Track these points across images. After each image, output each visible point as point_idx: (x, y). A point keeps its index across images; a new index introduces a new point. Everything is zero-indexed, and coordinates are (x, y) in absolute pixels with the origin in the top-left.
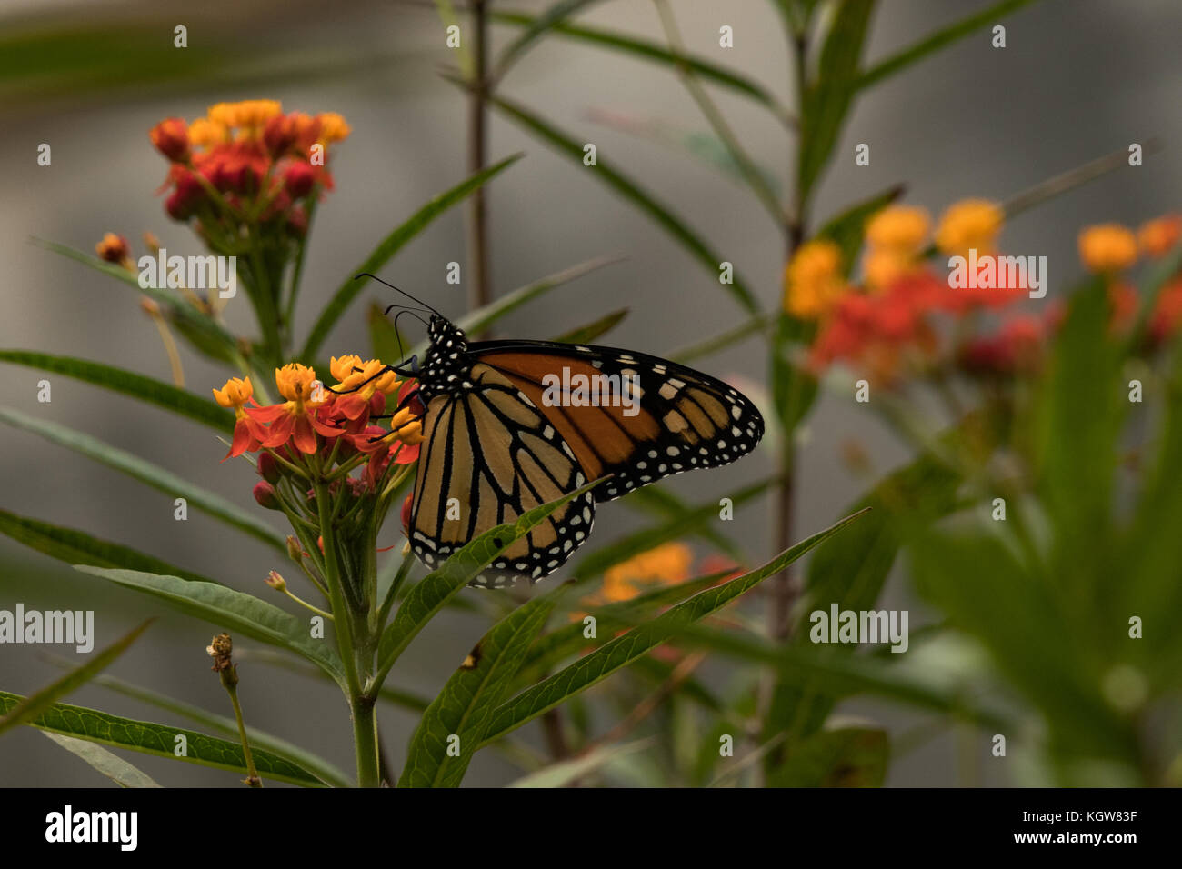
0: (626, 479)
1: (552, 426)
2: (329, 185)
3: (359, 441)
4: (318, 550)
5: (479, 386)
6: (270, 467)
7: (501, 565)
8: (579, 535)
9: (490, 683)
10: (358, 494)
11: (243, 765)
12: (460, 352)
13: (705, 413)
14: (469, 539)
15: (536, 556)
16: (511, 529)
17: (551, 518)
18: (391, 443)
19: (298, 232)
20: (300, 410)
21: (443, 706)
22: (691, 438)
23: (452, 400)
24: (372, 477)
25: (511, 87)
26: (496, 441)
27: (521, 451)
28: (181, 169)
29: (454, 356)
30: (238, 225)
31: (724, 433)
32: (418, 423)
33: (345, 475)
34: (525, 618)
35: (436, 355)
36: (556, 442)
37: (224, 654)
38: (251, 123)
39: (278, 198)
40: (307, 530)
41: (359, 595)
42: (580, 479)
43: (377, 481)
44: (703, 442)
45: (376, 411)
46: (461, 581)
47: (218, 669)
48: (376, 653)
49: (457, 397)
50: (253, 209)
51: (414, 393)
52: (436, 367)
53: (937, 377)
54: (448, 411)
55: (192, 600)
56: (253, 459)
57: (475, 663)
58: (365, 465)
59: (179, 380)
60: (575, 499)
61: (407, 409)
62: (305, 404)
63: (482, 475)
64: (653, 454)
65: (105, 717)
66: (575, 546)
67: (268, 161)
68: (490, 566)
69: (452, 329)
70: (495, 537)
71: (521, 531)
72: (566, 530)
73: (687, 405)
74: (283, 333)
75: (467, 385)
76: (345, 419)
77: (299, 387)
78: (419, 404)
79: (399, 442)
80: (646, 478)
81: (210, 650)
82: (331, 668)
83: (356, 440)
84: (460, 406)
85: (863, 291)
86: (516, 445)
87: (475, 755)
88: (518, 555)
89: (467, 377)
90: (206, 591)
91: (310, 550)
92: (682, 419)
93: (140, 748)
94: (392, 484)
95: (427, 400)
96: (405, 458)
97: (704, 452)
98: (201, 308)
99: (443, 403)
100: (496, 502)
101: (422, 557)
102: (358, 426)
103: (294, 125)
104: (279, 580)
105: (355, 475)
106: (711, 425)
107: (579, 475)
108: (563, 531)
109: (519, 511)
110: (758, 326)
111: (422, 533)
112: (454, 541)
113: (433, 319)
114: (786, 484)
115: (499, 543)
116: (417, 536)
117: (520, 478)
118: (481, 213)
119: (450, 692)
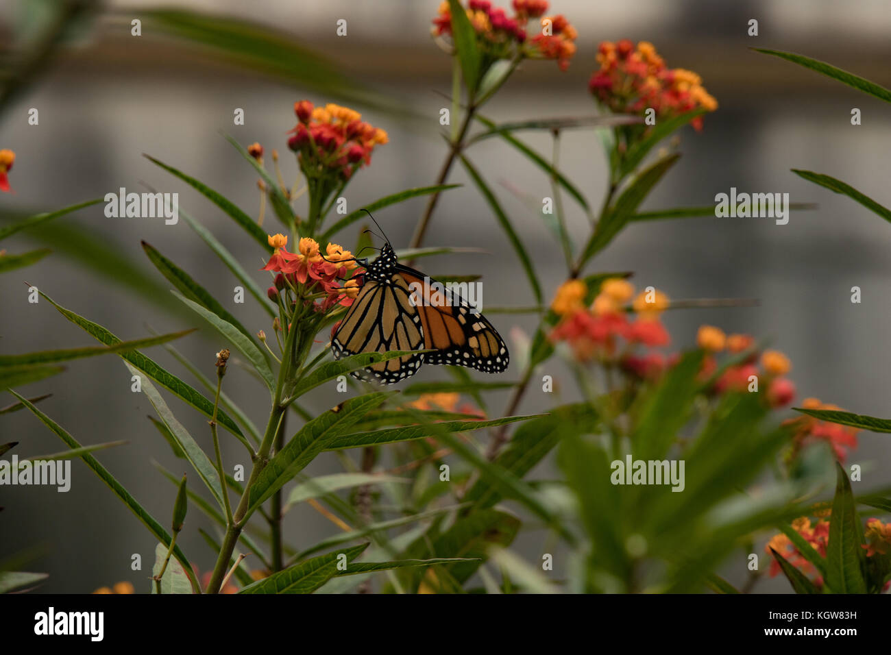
0: (440, 358)
1: (419, 317)
2: (368, 162)
3: (327, 286)
4: (287, 329)
5: (393, 285)
6: (280, 282)
7: (369, 371)
8: (410, 373)
9: (340, 423)
10: (316, 311)
11: (211, 414)
12: (392, 266)
13: (489, 345)
14: (359, 352)
15: (387, 374)
16: (380, 356)
17: (400, 359)
18: (341, 293)
19: (345, 178)
20: (305, 261)
21: (315, 425)
22: (477, 353)
23: (378, 286)
24: (326, 305)
25: (471, 153)
26: (390, 313)
27: (400, 322)
28: (303, 126)
29: (388, 266)
30: (319, 163)
31: (493, 358)
32: (358, 289)
33: (314, 300)
34: (370, 399)
35: (380, 262)
36: (418, 325)
37: (224, 359)
38: (344, 118)
39: (342, 159)
40: (286, 318)
41: (298, 358)
42: (422, 347)
43: (327, 308)
44: (481, 357)
45: (339, 275)
46: (348, 370)
47: (218, 365)
48: (295, 387)
49: (381, 285)
50: (328, 159)
51: (362, 275)
52: (378, 267)
53: (608, 366)
54: (375, 289)
55: (219, 329)
56: (274, 275)
57: (338, 411)
58: (325, 298)
59: (260, 222)
60: (415, 355)
61: (355, 280)
62: (308, 259)
63: (377, 326)
64: (457, 352)
65: (157, 366)
66: (406, 377)
67: (344, 139)
68: (363, 369)
69: (393, 254)
70: (372, 356)
71: (384, 359)
72: (405, 367)
73: (482, 337)
74: (318, 222)
75: (388, 281)
76: (324, 273)
77: (309, 250)
78: (362, 281)
79: (345, 295)
80: (449, 362)
81: (218, 355)
82: (270, 386)
83: (326, 285)
84: (380, 290)
85: (589, 313)
86: (399, 319)
87: (320, 453)
88: (378, 370)
89: (390, 278)
90: (227, 327)
91: (284, 327)
92: (477, 342)
93: (166, 387)
94: (334, 313)
95: (367, 281)
96: (345, 303)
97: (480, 362)
98: (285, 195)
99: (374, 285)
100: (379, 341)
101: (334, 352)
102: (329, 279)
103: (363, 128)
104: (263, 335)
105: (318, 301)
106: (488, 351)
107: (422, 345)
108: (403, 367)
109: (387, 349)
110: (539, 310)
111: (339, 341)
112: (352, 350)
113: (386, 245)
114: (522, 389)
115: (372, 360)
116: (336, 341)
117: (394, 335)
118: (433, 205)
119: (321, 419)
